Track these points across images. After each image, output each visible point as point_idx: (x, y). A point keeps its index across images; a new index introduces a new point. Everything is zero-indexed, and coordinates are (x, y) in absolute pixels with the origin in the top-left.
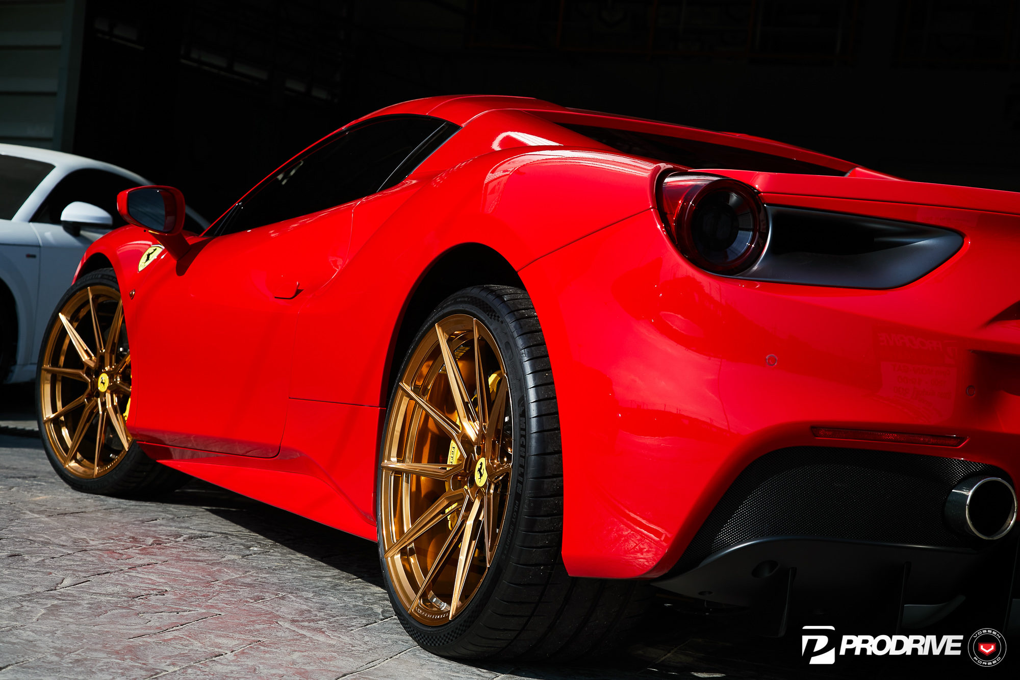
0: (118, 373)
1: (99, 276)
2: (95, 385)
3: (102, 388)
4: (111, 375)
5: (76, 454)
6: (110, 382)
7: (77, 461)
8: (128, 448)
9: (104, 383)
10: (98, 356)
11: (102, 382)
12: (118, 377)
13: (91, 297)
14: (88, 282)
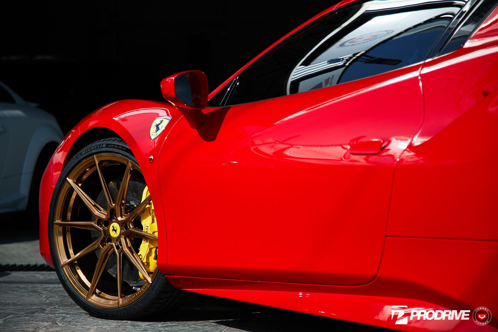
0: (131, 221)
1: (104, 146)
2: (107, 233)
3: (114, 235)
4: (123, 225)
5: (95, 290)
6: (121, 229)
7: (98, 295)
8: (151, 281)
9: (116, 231)
10: (109, 210)
11: (114, 230)
12: (131, 225)
13: (97, 163)
14: (94, 151)
